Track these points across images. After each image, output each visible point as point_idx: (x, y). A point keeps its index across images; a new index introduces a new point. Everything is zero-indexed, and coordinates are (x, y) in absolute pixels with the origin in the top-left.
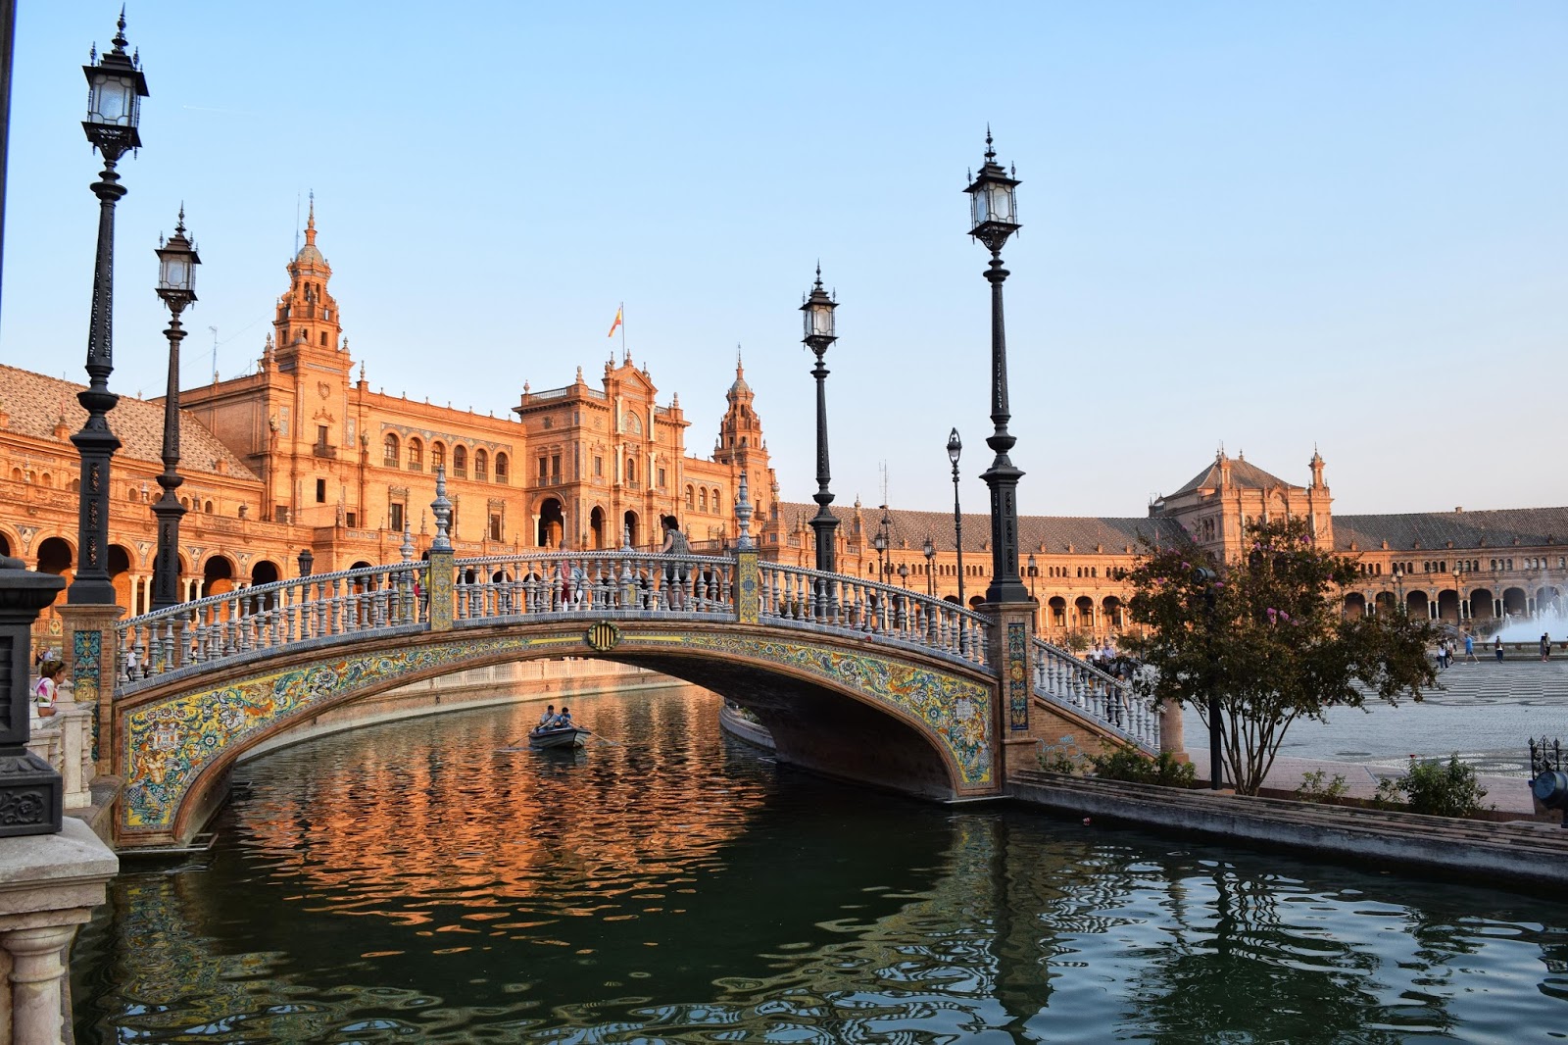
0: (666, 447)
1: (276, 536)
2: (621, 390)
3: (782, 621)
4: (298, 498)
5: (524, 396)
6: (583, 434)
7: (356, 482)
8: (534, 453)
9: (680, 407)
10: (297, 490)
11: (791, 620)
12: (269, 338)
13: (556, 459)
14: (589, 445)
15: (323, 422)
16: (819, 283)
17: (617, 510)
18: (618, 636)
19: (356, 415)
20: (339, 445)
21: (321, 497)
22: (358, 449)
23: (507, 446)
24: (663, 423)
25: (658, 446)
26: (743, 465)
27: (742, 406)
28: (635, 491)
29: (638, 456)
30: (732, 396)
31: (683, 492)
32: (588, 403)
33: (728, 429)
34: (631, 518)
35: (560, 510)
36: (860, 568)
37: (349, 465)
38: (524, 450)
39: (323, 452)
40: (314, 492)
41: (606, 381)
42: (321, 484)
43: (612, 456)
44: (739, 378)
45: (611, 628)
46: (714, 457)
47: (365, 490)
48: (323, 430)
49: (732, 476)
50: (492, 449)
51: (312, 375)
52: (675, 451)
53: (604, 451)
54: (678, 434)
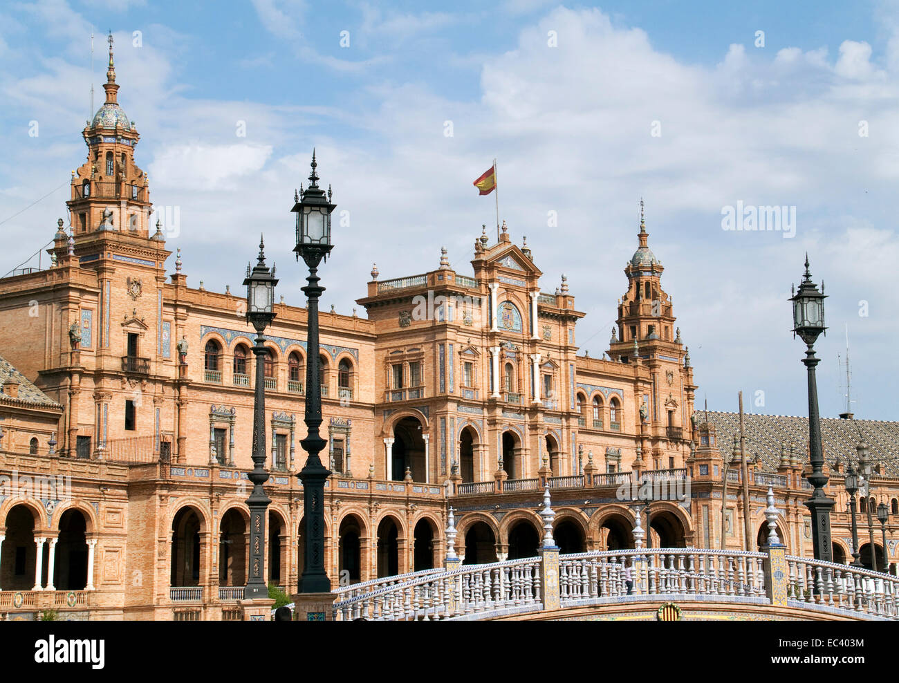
0: (553, 347)
1: (86, 476)
2: (495, 274)
3: (807, 605)
4: (103, 425)
5: (371, 285)
6: (450, 334)
7: (172, 403)
8: (387, 358)
9: (570, 292)
10: (102, 416)
11: (813, 604)
12: (61, 223)
13: (416, 366)
14: (457, 347)
15: (134, 329)
16: (807, 276)
17: (492, 431)
18: (680, 615)
19: (172, 318)
20: (153, 357)
21: (130, 424)
22: (175, 360)
23: (351, 350)
24: (548, 316)
25: (543, 345)
26: (651, 365)
27: (648, 284)
28: (515, 406)
29: (518, 360)
31: (573, 403)
32: (455, 293)
33: (629, 317)
34: (510, 441)
35: (421, 432)
37: (164, 382)
38: (373, 354)
39: (134, 370)
40: (122, 417)
41: (477, 265)
42: (130, 407)
43: (486, 361)
44: (642, 246)
45: (674, 609)
46: (610, 353)
47: (183, 412)
48: (133, 338)
49: (636, 381)
50: (334, 354)
51: (119, 270)
52: (565, 353)
53: (476, 354)
54: (568, 330)
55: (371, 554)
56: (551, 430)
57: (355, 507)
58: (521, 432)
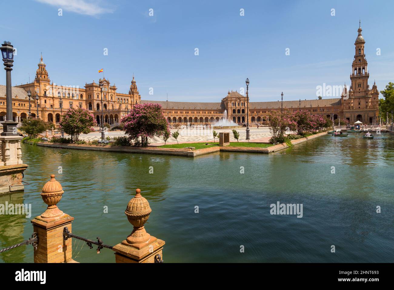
0: (112, 93)
1: (34, 109)
5: (86, 84)
6: (94, 91)
7: (52, 100)
8: (87, 95)
9: (115, 86)
10: (41, 102)
13: (91, 95)
14: (96, 93)
15: (45, 91)
17: (102, 104)
21: (45, 103)
23: (82, 93)
24: (111, 89)
27: (134, 84)
28: (106, 100)
29: (106, 95)
31: (117, 100)
32: (95, 86)
34: (105, 105)
37: (51, 97)
38: (85, 94)
39: (45, 96)
41: (99, 82)
42: (45, 101)
43: (101, 95)
44: (133, 79)
47: (54, 101)
49: (131, 97)
51: (42, 83)
52: (115, 93)
53: (99, 94)
54: (115, 91)
58: (107, 104)
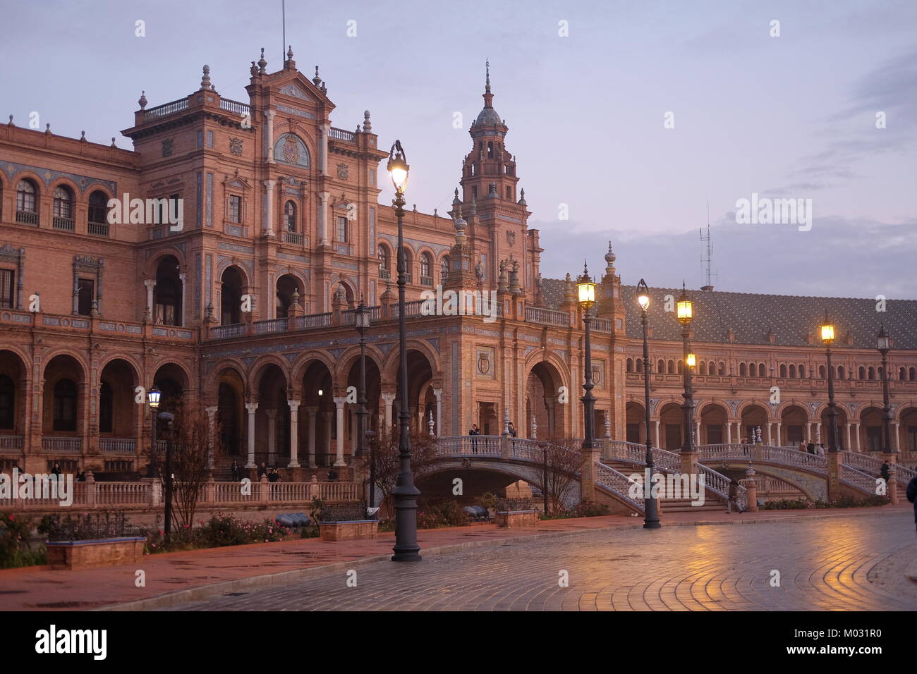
0: (350, 187)
2: (272, 100)
5: (138, 114)
6: (208, 162)
8: (149, 192)
9: (373, 131)
14: (219, 178)
17: (264, 273)
23: (108, 183)
24: (343, 152)
25: (336, 184)
26: (489, 224)
28: (296, 246)
29: (302, 197)
30: (477, 130)
31: (374, 251)
32: (216, 117)
33: (471, 176)
35: (178, 272)
36: (612, 353)
41: (250, 89)
43: (258, 195)
44: (488, 106)
49: (471, 239)
50: (83, 185)
52: (364, 195)
53: (246, 187)
54: (368, 170)
55: (90, 401)
56: (345, 276)
57: (67, 348)
58: (304, 276)
